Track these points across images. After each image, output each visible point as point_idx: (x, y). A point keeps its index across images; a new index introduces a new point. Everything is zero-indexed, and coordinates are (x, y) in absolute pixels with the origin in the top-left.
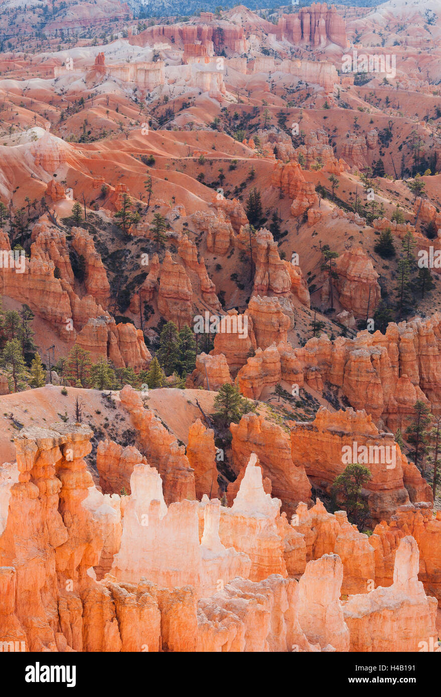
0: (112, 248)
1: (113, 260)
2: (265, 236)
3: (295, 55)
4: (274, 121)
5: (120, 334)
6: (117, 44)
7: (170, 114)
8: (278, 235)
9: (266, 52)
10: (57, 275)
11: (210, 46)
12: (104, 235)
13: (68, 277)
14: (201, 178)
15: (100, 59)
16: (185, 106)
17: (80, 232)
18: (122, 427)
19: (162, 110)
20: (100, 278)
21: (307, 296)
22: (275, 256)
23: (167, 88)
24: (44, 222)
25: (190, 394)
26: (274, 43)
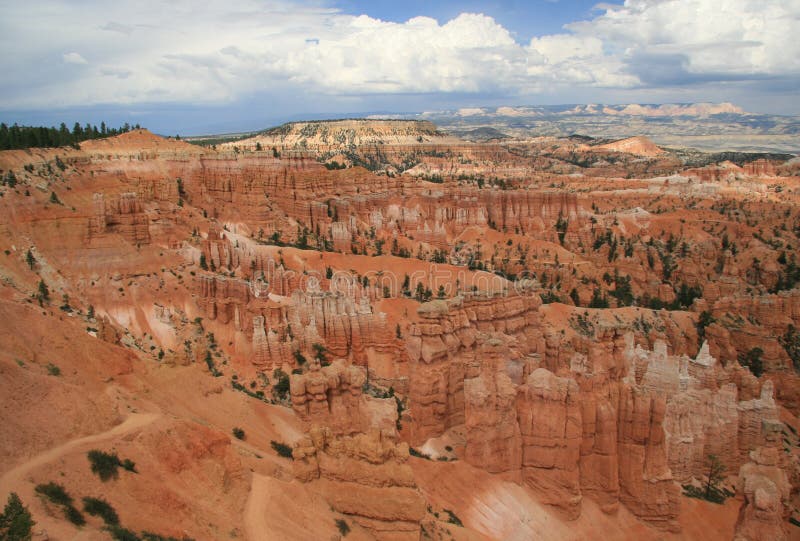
0: (664, 255)
1: (665, 260)
2: (728, 253)
3: (750, 180)
4: (738, 206)
5: (663, 288)
6: (675, 176)
7: (694, 203)
8: (734, 252)
9: (737, 179)
10: (642, 264)
11: (713, 177)
12: (662, 250)
13: (646, 264)
14: (703, 229)
15: (667, 181)
16: (700, 200)
17: (652, 248)
18: (660, 324)
19: (691, 201)
20: (659, 266)
21: (745, 278)
22: (732, 261)
23: (693, 193)
24: (638, 244)
25: (689, 313)
26: (741, 176)
